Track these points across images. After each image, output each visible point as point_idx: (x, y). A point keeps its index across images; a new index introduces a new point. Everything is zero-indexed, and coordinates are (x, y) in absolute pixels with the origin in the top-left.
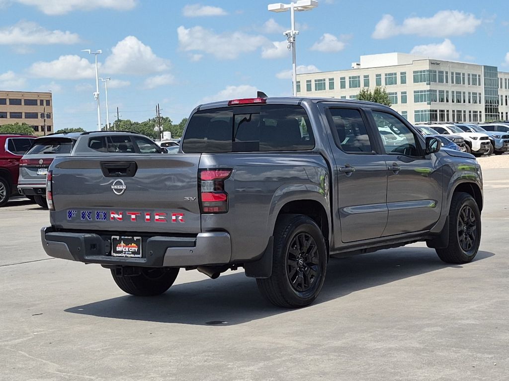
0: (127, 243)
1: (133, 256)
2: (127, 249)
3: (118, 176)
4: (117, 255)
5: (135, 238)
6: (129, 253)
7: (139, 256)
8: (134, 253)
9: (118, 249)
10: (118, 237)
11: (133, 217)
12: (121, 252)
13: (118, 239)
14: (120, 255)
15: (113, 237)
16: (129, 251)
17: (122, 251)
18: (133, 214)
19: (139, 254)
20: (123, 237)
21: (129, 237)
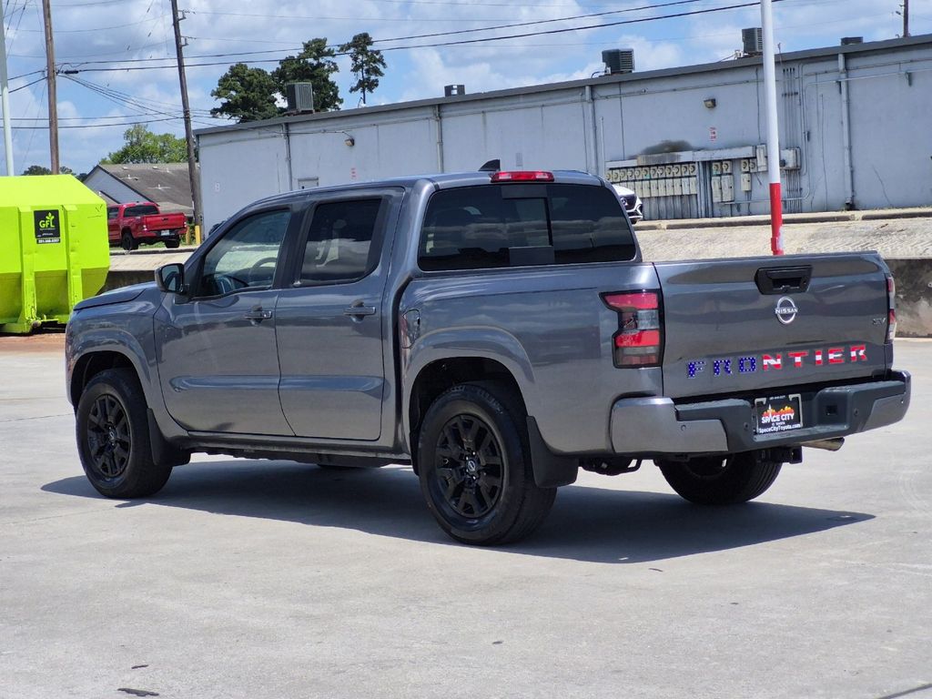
0: (778, 406)
1: (789, 427)
2: (778, 417)
3: (786, 292)
4: (765, 430)
5: (791, 397)
6: (781, 423)
7: (798, 426)
8: (788, 422)
9: (765, 420)
10: (764, 400)
11: (798, 359)
12: (769, 425)
13: (764, 403)
14: (770, 430)
15: (757, 400)
16: (781, 421)
17: (771, 422)
18: (798, 355)
19: (799, 422)
20: (771, 398)
21: (781, 397)
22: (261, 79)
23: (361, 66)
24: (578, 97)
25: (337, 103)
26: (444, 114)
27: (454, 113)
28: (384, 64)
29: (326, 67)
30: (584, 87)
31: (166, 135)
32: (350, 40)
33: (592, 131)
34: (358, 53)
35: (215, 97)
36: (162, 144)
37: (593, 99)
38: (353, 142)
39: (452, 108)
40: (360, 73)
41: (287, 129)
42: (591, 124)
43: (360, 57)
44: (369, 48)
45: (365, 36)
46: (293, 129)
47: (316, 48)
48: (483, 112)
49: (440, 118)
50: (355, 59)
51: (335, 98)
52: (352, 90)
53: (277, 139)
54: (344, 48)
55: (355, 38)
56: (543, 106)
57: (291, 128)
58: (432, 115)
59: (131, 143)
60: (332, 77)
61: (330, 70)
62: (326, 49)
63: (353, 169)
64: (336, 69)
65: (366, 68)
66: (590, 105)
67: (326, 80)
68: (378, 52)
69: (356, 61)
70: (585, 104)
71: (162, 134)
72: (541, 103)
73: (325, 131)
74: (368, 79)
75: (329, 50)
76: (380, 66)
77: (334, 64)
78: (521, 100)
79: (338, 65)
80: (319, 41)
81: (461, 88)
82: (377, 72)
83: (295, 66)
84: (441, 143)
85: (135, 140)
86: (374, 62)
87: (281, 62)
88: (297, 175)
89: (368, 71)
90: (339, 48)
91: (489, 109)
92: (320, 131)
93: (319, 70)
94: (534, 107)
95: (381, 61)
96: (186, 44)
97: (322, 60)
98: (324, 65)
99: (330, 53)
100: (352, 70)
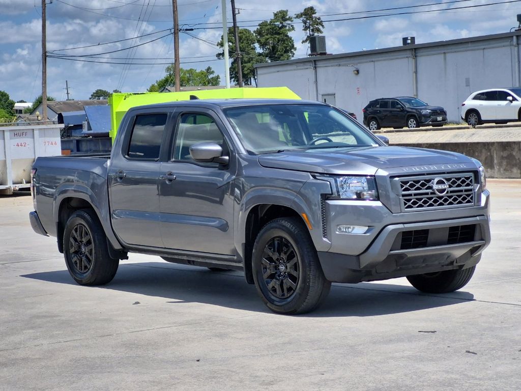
22: (248, 35)
23: (309, 27)
24: (508, 43)
25: (292, 50)
26: (418, 54)
27: (424, 53)
28: (323, 26)
29: (287, 28)
30: (513, 37)
31: (191, 69)
32: (303, 11)
33: (517, 64)
34: (307, 19)
35: (219, 46)
36: (188, 75)
37: (518, 44)
38: (358, 72)
39: (422, 50)
40: (308, 31)
41: (315, 64)
42: (517, 60)
43: (308, 21)
44: (314, 15)
45: (312, 8)
46: (319, 64)
47: (282, 16)
48: (444, 53)
49: (416, 56)
50: (305, 22)
51: (293, 47)
52: (303, 42)
53: (308, 70)
54: (298, 16)
55: (305, 10)
56: (484, 49)
57: (317, 63)
58: (410, 55)
59: (170, 73)
60: (290, 34)
61: (289, 30)
62: (287, 17)
63: (358, 88)
64: (293, 29)
65: (311, 28)
66: (516, 48)
67: (287, 36)
68: (319, 19)
69: (306, 24)
70: (513, 47)
71: (188, 69)
72: (484, 47)
73: (340, 65)
74: (313, 35)
75: (289, 17)
76: (320, 27)
77: (292, 26)
78: (470, 45)
79: (294, 26)
80: (284, 11)
81: (413, 39)
82: (319, 30)
83: (269, 27)
84: (416, 72)
85: (172, 72)
86: (317, 25)
87: (259, 25)
88: (321, 92)
89: (313, 30)
90: (295, 16)
91: (448, 51)
92: (337, 65)
93: (283, 29)
94: (478, 49)
95: (321, 23)
96: (239, 13)
97: (285, 23)
98: (286, 26)
99: (290, 19)
100: (303, 30)
